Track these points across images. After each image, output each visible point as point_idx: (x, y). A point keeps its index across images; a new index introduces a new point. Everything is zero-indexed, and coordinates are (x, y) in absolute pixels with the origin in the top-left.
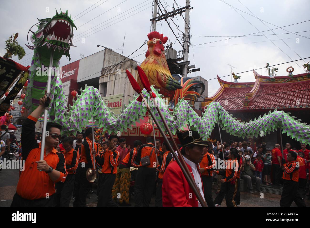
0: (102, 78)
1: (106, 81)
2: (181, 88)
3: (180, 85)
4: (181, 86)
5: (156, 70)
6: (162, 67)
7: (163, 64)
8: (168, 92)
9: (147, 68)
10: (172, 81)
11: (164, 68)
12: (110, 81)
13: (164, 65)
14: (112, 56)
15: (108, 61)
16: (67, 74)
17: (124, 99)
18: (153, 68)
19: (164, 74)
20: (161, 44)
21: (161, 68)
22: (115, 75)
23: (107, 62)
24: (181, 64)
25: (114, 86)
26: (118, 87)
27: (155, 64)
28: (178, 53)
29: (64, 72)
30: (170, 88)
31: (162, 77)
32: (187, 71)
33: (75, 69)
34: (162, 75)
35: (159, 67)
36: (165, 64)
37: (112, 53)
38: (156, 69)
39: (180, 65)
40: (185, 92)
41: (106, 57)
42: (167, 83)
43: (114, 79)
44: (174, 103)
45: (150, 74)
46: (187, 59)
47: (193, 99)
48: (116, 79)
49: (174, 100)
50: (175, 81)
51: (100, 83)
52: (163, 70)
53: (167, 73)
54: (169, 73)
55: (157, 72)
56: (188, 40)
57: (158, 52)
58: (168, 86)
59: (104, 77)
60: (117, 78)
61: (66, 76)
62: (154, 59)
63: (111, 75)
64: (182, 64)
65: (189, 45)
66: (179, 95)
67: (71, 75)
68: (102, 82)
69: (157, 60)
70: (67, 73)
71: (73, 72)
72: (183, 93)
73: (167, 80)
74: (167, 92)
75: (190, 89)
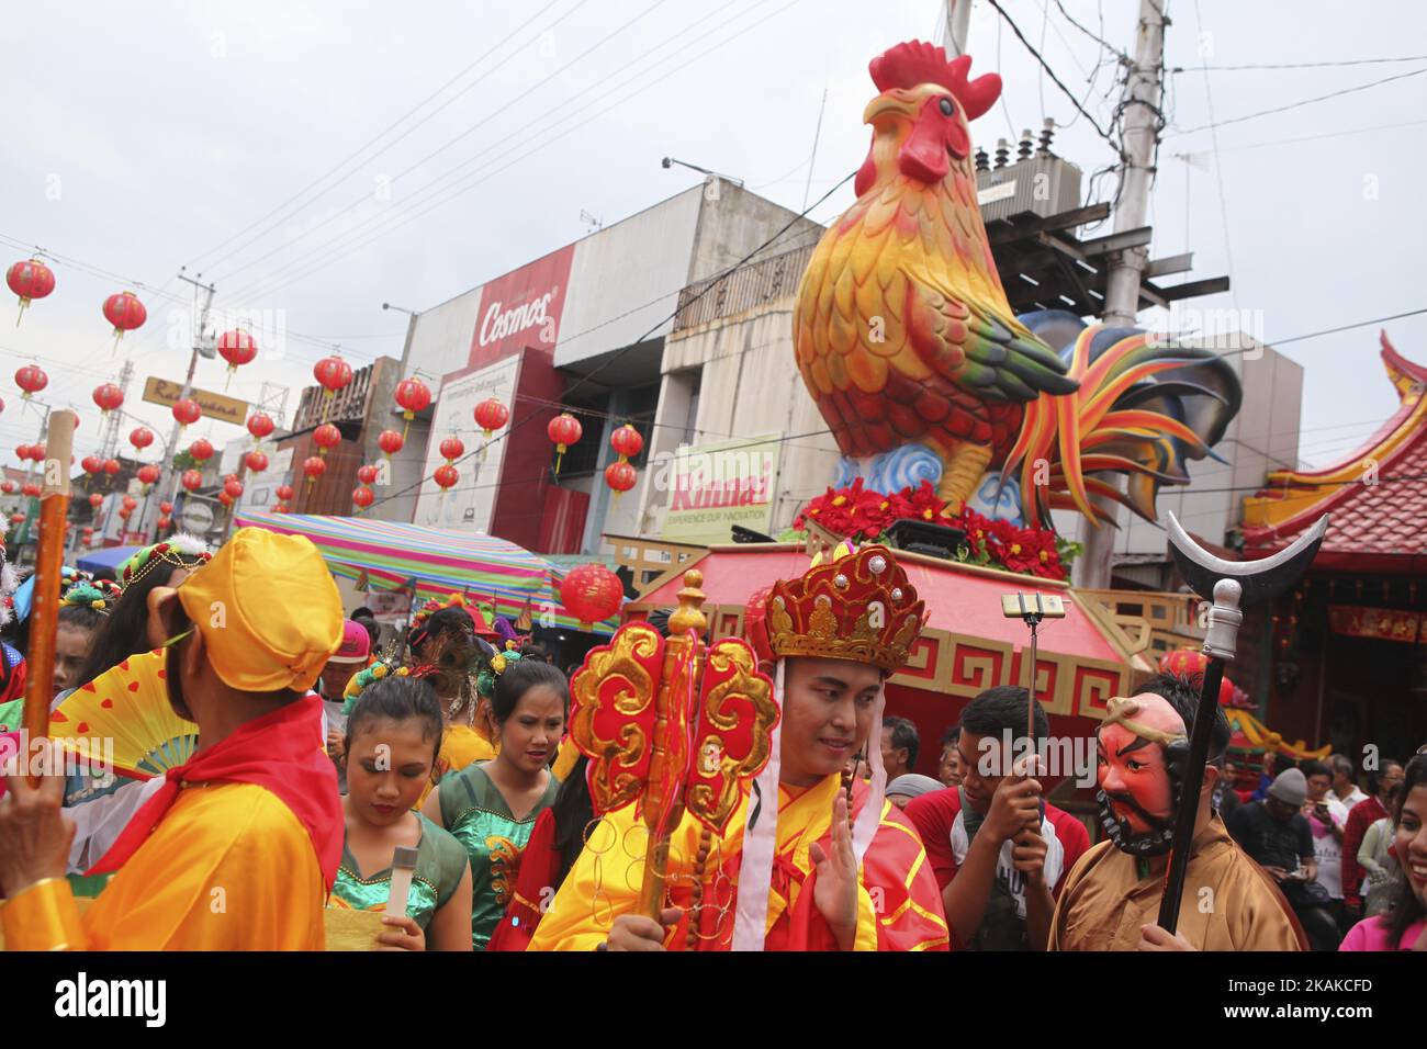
0: (677, 341)
1: (697, 361)
2: (1069, 389)
3: (1063, 371)
4: (1071, 375)
5: (904, 273)
6: (943, 255)
7: (955, 239)
8: (979, 412)
9: (845, 260)
10: (1003, 342)
11: (956, 258)
12: (718, 359)
13: (960, 244)
14: (740, 220)
15: (719, 246)
16: (510, 321)
17: (785, 463)
18: (882, 263)
19: (953, 301)
20: (951, 119)
21: (937, 259)
22: (745, 327)
23: (711, 252)
24: (1098, 249)
25: (738, 386)
26: (758, 393)
27: (900, 236)
28: (1092, 180)
29: (497, 312)
30: (987, 386)
31: (934, 318)
32: (1136, 290)
33: (550, 291)
34: (937, 304)
35: (927, 253)
36: (968, 236)
37: (744, 201)
38: (904, 267)
39: (1091, 251)
40: (1096, 419)
41: (709, 223)
42: (969, 356)
43: (738, 347)
44: (1018, 480)
45: (862, 294)
46: (1140, 214)
47: (1145, 463)
48: (747, 347)
49: (1017, 463)
50: (1024, 343)
51: (664, 368)
52: (949, 273)
53: (981, 294)
54: (993, 297)
55: (910, 287)
56: (1152, 94)
57: (925, 164)
58: (978, 371)
59: (687, 337)
60: (754, 343)
61: (502, 330)
62: (895, 205)
63: (722, 327)
64: (1105, 247)
65: (1161, 128)
66: (1054, 434)
67: (530, 324)
68: (677, 365)
69: (918, 211)
70: (509, 313)
71: (540, 310)
72: (1083, 420)
73: (974, 336)
74: (970, 410)
75: (1133, 397)
